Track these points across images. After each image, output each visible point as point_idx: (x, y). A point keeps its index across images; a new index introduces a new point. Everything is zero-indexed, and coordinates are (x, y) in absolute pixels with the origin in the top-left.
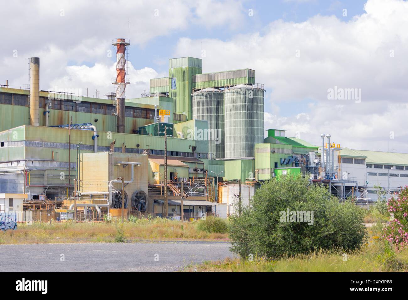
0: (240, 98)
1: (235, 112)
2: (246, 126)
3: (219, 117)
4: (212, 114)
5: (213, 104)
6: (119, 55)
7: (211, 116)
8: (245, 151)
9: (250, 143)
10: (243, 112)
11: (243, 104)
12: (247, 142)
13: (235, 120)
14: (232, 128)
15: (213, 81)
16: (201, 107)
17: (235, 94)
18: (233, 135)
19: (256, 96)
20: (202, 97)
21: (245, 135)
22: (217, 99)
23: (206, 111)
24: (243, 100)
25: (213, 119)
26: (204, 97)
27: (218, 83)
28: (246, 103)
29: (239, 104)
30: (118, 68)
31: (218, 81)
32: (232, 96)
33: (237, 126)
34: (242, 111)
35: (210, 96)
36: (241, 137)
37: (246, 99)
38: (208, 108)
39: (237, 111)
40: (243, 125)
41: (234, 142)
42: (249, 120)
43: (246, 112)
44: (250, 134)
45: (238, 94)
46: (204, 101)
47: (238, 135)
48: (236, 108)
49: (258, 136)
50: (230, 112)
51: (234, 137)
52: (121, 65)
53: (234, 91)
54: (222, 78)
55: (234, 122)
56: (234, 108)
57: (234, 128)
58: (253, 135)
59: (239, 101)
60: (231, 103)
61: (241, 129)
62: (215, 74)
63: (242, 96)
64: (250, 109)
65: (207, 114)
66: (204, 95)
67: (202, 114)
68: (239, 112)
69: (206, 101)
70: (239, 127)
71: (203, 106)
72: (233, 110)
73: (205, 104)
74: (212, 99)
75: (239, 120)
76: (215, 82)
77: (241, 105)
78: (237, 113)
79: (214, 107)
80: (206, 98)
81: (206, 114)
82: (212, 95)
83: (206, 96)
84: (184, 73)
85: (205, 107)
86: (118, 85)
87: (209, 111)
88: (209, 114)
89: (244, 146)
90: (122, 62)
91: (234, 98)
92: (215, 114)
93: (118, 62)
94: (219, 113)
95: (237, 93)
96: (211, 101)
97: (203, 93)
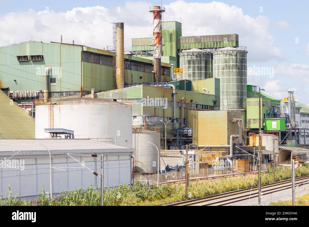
0: (232, 58)
1: (228, 70)
2: (237, 83)
3: (207, 74)
4: (202, 72)
5: (202, 63)
6: (157, 21)
7: (201, 73)
8: (236, 103)
9: (240, 97)
10: (235, 70)
11: (235, 64)
12: (238, 96)
13: (228, 77)
14: (225, 84)
15: (199, 43)
16: (192, 65)
17: (228, 55)
18: (226, 90)
19: (244, 58)
20: (192, 57)
21: (236, 90)
22: (206, 58)
23: (196, 69)
24: (235, 61)
25: (202, 76)
26: (195, 57)
27: (205, 45)
28: (237, 63)
29: (231, 64)
30: (155, 31)
31: (205, 43)
32: (225, 57)
33: (230, 83)
34: (233, 70)
35: (200, 56)
36: (233, 92)
37: (237, 59)
38: (198, 66)
39: (230, 69)
40: (235, 82)
41: (227, 96)
42: (240, 78)
43: (237, 70)
44: (240, 89)
45: (231, 56)
46: (195, 60)
47: (231, 90)
48: (229, 67)
49: (245, 91)
50: (222, 70)
51: (227, 91)
52: (158, 29)
53: (227, 53)
54: (208, 41)
55: (227, 79)
56: (227, 67)
57: (227, 84)
58: (242, 90)
59: (231, 61)
60: (224, 63)
61: (233, 85)
62: (201, 37)
63: (234, 57)
64: (240, 68)
65: (198, 72)
66: (195, 55)
67: (193, 71)
68: (231, 70)
69: (196, 60)
70: (231, 84)
71: (194, 64)
72: (225, 69)
73: (196, 63)
74: (202, 58)
75: (231, 77)
76: (202, 44)
77: (233, 65)
78: (230, 71)
79: (203, 65)
80: (197, 58)
81: (196, 71)
82: (202, 55)
83: (197, 56)
84: (171, 35)
85: (196, 65)
86: (156, 47)
87: (200, 69)
88: (200, 72)
89: (236, 99)
90: (159, 27)
91: (227, 59)
92: (204, 72)
93: (156, 27)
94: (207, 71)
95: (230, 54)
96: (201, 60)
97: (194, 53)
